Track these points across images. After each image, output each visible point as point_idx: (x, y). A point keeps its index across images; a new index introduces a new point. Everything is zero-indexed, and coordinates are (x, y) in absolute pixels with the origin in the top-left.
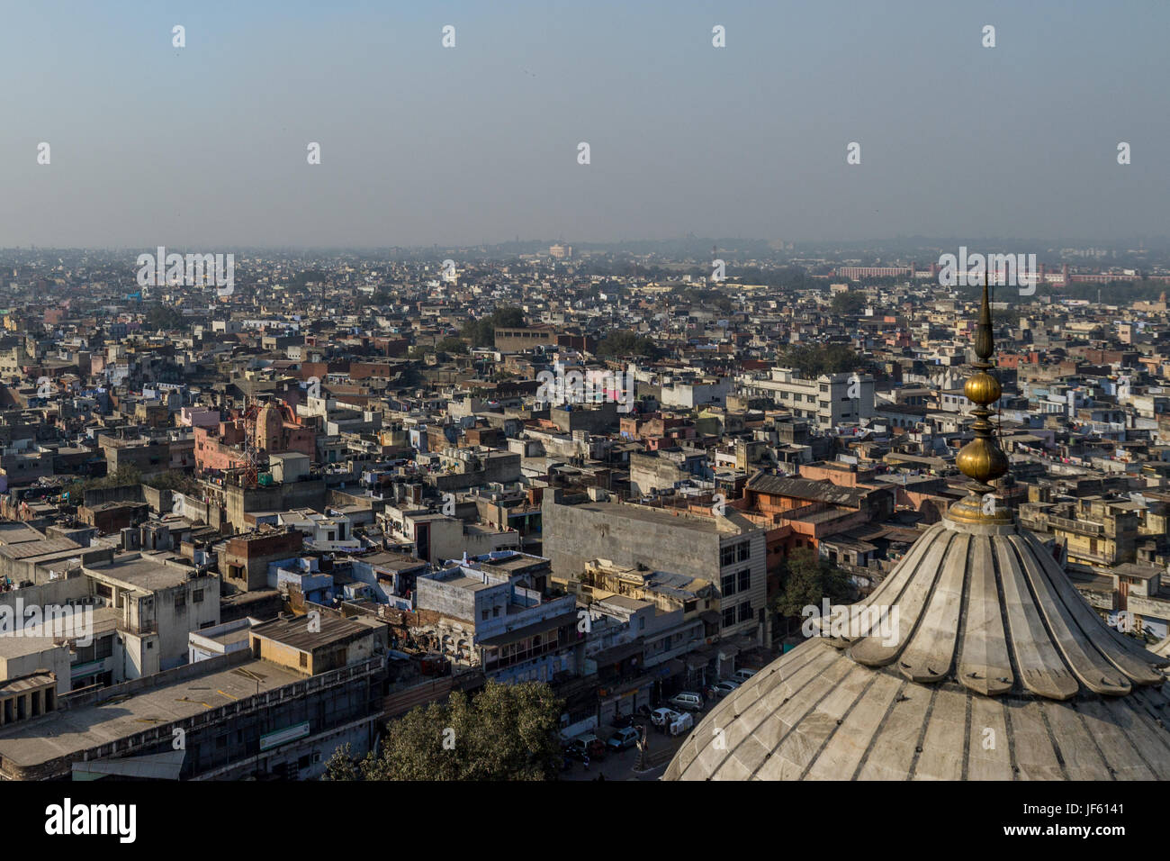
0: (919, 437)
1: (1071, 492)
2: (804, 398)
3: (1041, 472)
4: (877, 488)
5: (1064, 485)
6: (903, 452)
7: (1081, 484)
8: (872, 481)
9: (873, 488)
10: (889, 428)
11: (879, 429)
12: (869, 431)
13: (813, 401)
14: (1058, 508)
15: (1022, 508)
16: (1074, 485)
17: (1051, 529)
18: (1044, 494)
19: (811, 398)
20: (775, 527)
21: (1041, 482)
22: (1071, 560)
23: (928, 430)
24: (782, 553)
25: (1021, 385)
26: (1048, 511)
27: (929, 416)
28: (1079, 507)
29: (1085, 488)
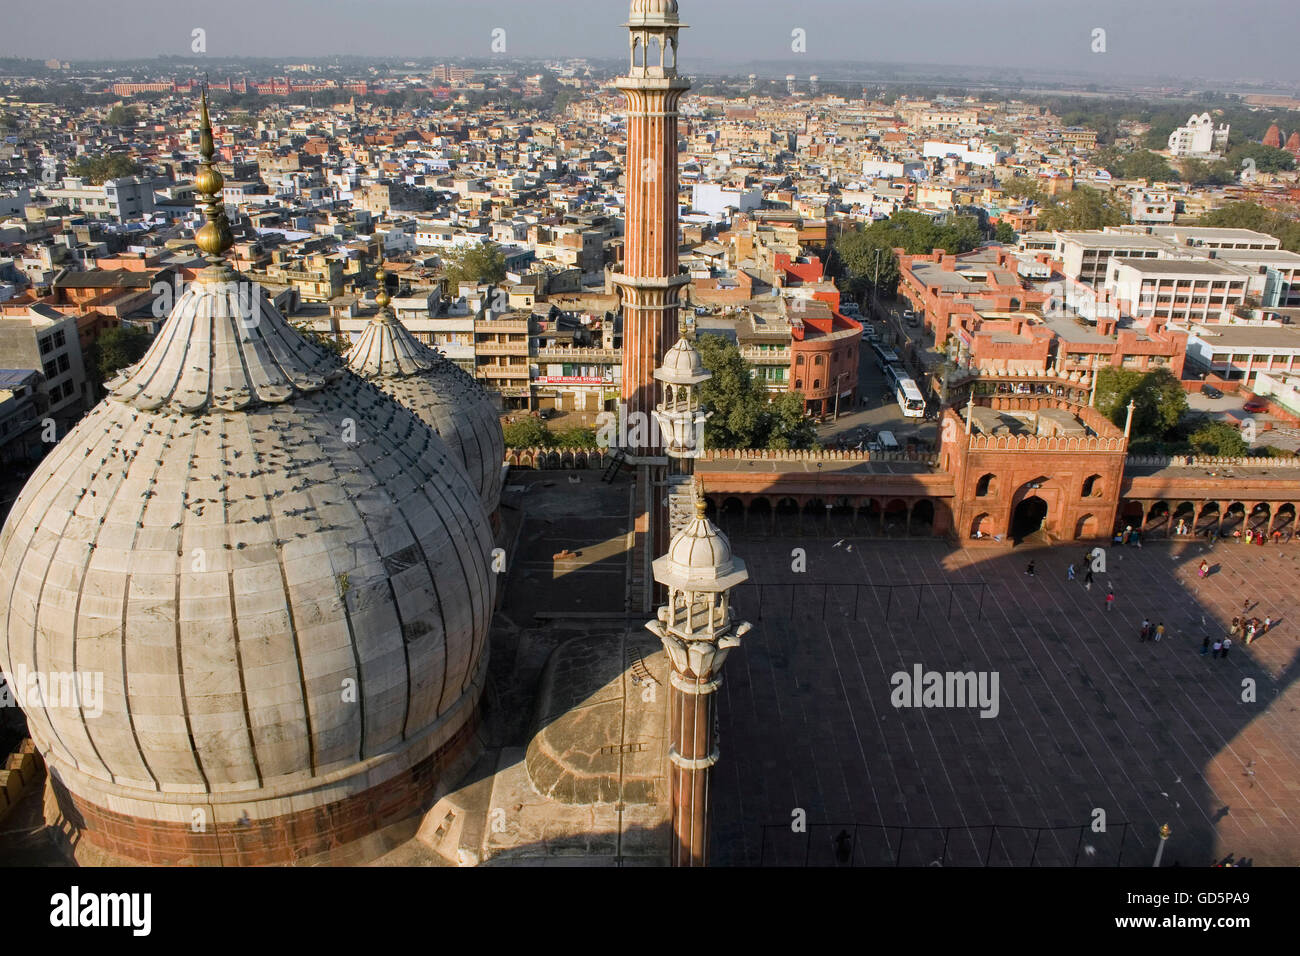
0: (191, 224)
1: (301, 252)
2: (95, 202)
3: (282, 239)
4: (163, 269)
5: (296, 247)
6: (180, 237)
7: (307, 245)
8: (158, 265)
9: (160, 270)
10: (168, 220)
11: (160, 221)
12: (152, 224)
13: (103, 204)
14: (295, 264)
15: (269, 268)
16: (302, 246)
17: (289, 281)
18: (284, 257)
19: (101, 202)
20: (83, 314)
21: (281, 246)
22: (304, 301)
23: (197, 217)
24: (92, 334)
25: (263, 175)
26: (286, 268)
27: (197, 206)
28: (306, 262)
29: (310, 247)
